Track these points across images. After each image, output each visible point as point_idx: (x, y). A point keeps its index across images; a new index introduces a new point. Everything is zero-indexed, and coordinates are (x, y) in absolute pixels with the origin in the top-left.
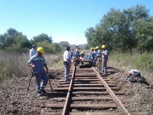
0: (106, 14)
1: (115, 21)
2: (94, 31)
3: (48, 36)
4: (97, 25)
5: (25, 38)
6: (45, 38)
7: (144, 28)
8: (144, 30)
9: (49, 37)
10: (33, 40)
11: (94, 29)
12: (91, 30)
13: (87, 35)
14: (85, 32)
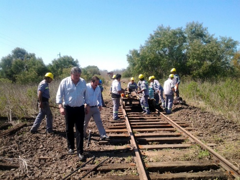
0: (153, 34)
1: (164, 43)
2: (138, 55)
3: (73, 60)
4: (142, 47)
5: (40, 62)
6: (69, 62)
7: (198, 52)
8: (198, 54)
9: (75, 60)
10: (52, 64)
11: (139, 52)
12: (135, 53)
13: (130, 59)
14: (127, 55)
